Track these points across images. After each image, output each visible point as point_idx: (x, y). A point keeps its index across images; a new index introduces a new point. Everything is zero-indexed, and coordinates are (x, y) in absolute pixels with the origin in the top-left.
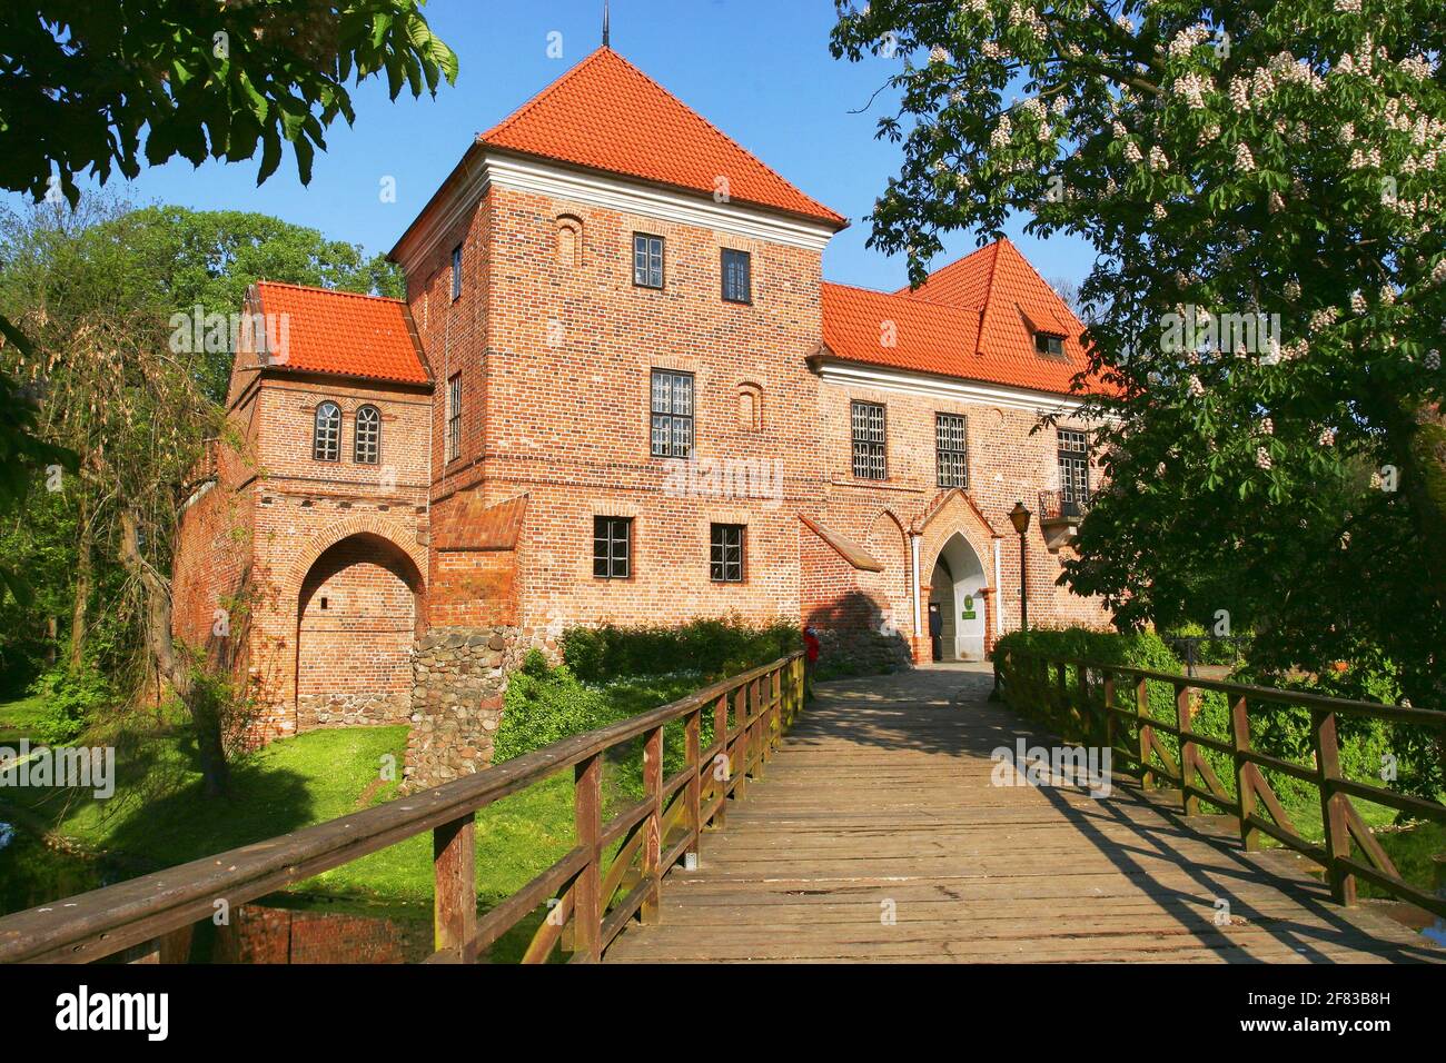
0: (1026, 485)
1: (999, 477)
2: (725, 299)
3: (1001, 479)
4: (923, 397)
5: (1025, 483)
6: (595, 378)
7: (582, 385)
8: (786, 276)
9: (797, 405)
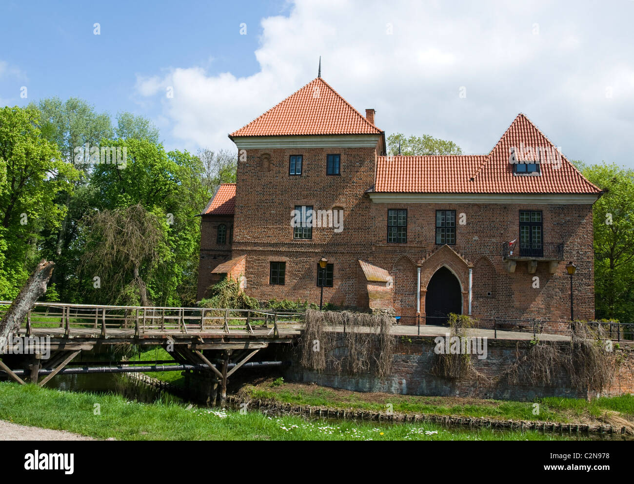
0: (495, 241)
1: (476, 238)
2: (327, 174)
3: (478, 239)
4: (429, 204)
5: (494, 240)
6: (272, 212)
7: (267, 215)
8: (357, 160)
9: (360, 214)
